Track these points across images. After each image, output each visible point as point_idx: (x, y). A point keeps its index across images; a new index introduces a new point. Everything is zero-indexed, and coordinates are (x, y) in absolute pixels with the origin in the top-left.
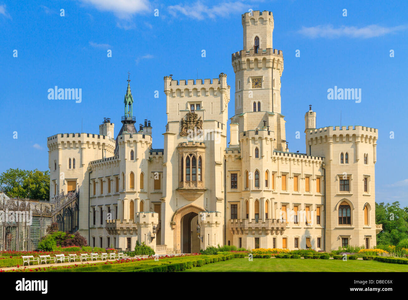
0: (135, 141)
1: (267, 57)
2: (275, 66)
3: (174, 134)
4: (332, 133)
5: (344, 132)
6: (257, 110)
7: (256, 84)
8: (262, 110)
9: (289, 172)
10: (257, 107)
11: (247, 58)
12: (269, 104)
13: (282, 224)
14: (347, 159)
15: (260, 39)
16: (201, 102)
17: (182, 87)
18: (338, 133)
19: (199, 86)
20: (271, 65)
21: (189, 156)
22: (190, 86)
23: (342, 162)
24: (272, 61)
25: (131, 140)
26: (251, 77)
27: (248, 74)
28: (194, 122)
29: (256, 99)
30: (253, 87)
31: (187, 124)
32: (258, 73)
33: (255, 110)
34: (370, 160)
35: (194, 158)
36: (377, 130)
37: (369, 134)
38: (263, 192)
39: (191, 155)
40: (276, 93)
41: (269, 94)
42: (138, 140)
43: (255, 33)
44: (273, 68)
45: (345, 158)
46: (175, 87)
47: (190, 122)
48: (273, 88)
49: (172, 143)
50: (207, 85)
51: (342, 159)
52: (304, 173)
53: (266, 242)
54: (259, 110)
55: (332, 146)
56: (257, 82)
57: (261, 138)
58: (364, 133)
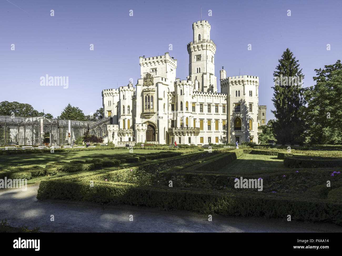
0: (124, 90)
1: (203, 44)
2: (208, 48)
3: (141, 85)
4: (230, 81)
5: (237, 79)
6: (199, 72)
7: (198, 58)
8: (201, 72)
9: (212, 103)
10: (199, 70)
11: (193, 45)
12: (204, 68)
13: (194, 130)
14: (239, 94)
15: (201, 35)
16: (156, 68)
17: (148, 61)
18: (233, 80)
19: (155, 60)
20: (205, 48)
21: (147, 96)
22: (151, 60)
23: (236, 96)
24: (206, 46)
25: (123, 89)
26: (196, 55)
27: (194, 54)
28: (149, 78)
29: (198, 67)
30: (197, 61)
31: (146, 80)
32: (199, 53)
33: (198, 72)
34: (254, 94)
35: (149, 97)
36: (258, 77)
37: (252, 79)
38: (185, 113)
39: (147, 95)
40: (208, 63)
41: (204, 63)
42: (126, 90)
43: (198, 32)
44: (206, 49)
45: (238, 94)
46: (144, 62)
47: (148, 78)
48: (207, 60)
49: (140, 89)
50: (159, 59)
51: (236, 94)
52: (221, 103)
53: (184, 140)
54: (200, 72)
55: (230, 88)
56: (199, 58)
57: (183, 85)
58: (249, 79)
